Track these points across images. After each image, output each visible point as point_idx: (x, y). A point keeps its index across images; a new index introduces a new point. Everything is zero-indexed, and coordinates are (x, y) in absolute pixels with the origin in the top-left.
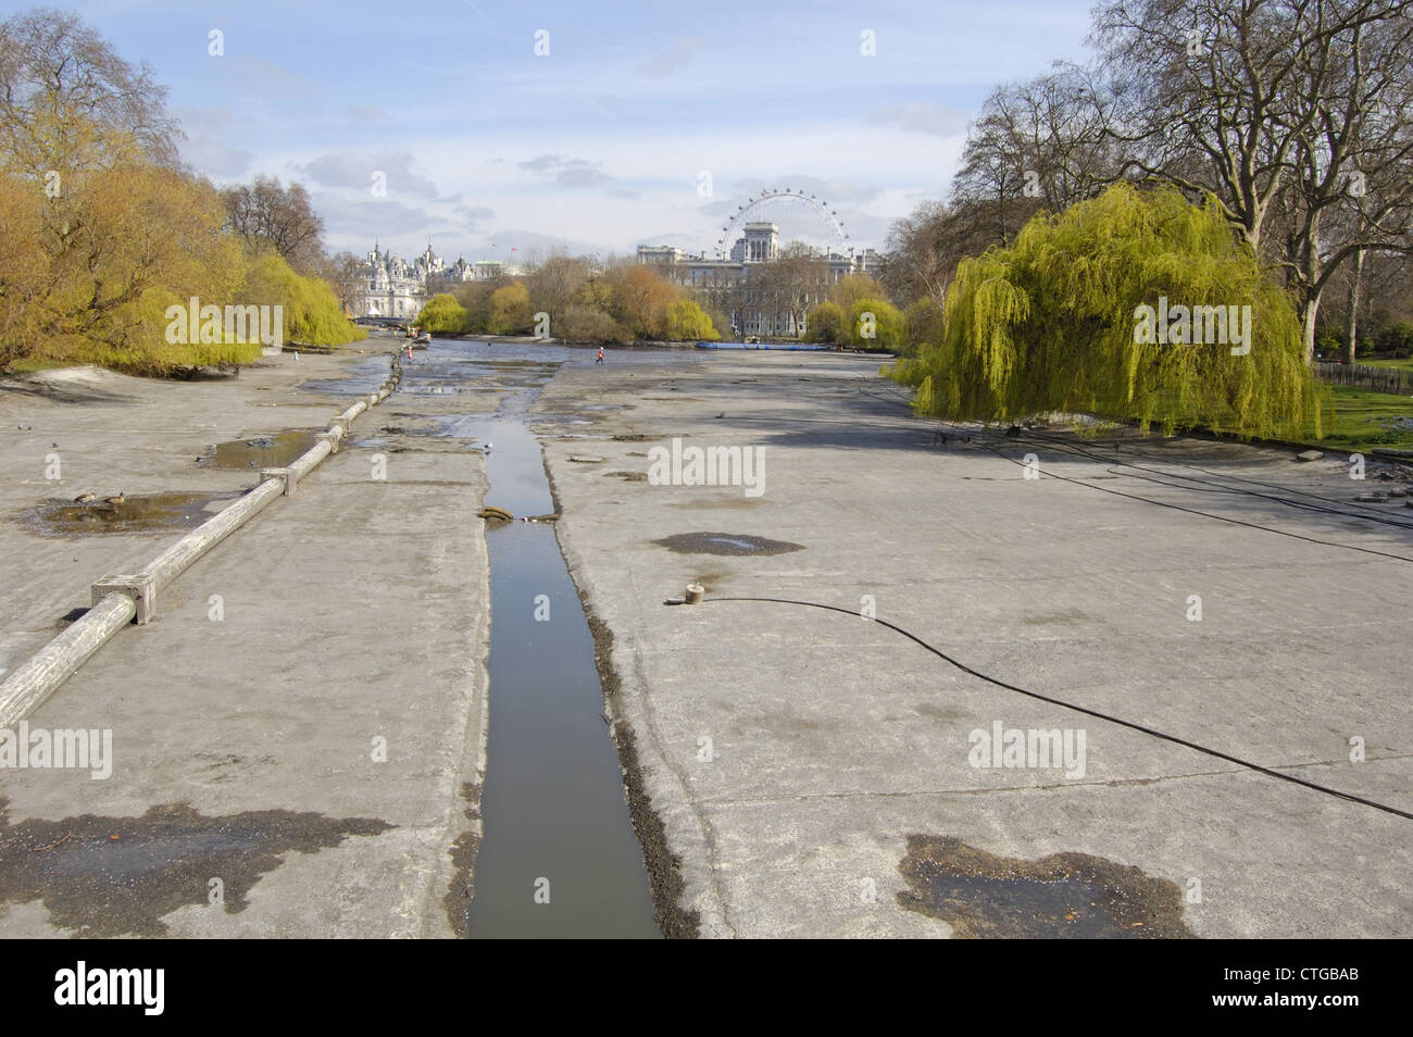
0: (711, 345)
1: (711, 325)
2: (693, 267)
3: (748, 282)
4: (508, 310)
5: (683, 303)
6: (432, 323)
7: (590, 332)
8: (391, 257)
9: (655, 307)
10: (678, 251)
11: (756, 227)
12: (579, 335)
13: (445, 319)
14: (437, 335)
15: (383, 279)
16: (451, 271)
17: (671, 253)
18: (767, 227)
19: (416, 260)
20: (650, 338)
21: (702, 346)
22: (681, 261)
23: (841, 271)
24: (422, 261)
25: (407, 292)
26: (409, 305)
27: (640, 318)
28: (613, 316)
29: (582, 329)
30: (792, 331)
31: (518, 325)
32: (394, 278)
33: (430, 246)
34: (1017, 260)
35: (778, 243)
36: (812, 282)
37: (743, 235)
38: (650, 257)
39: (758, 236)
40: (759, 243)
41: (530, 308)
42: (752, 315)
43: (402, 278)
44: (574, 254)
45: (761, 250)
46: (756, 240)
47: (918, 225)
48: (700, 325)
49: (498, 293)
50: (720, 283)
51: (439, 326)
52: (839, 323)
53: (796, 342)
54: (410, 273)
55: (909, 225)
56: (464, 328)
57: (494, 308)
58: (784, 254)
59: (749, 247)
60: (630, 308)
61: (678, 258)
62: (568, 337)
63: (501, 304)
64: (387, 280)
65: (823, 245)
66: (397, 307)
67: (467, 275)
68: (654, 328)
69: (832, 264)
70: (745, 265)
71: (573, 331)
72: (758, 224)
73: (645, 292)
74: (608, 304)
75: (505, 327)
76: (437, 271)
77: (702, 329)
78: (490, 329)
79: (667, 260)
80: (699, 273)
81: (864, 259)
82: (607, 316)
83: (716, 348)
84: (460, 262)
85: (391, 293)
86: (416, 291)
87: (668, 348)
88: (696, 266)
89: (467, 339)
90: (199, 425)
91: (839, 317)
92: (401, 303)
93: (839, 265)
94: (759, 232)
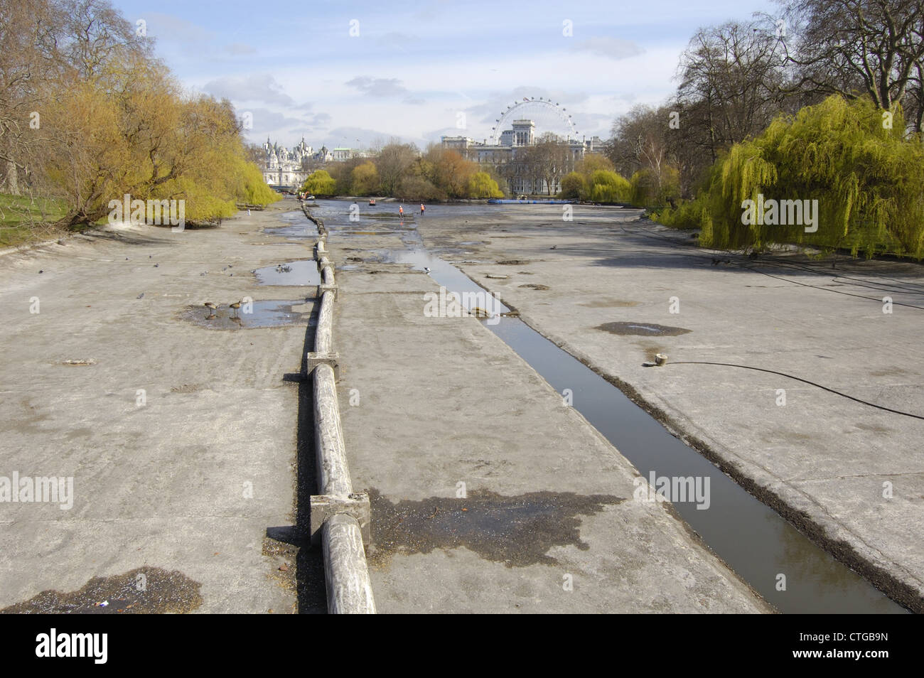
0: (498, 201)
1: (498, 188)
2: (479, 150)
3: (516, 158)
4: (364, 179)
5: (479, 174)
6: (314, 190)
7: (419, 193)
8: (278, 147)
9: (461, 177)
10: (469, 140)
11: (520, 123)
12: (412, 196)
13: (322, 186)
14: (318, 197)
15: (274, 161)
16: (317, 155)
17: (464, 141)
18: (526, 123)
19: (295, 148)
20: (458, 197)
21: (492, 201)
22: (471, 146)
23: (577, 151)
24: (298, 149)
25: (291, 169)
26: (292, 178)
27: (451, 184)
28: (434, 183)
29: (414, 191)
30: (545, 191)
31: (369, 189)
32: (281, 160)
33: (303, 139)
34: (767, 146)
35: (536, 134)
36: (558, 158)
37: (511, 128)
38: (451, 144)
39: (522, 129)
40: (522, 133)
41: (377, 178)
42: (519, 181)
43: (286, 160)
44: (403, 143)
45: (523, 138)
46: (520, 131)
47: (632, 120)
48: (490, 189)
49: (357, 169)
50: (497, 161)
51: (318, 191)
52: (581, 185)
53: (549, 199)
54: (291, 157)
55: (626, 120)
56: (335, 192)
57: (353, 179)
58: (540, 140)
59: (516, 136)
60: (444, 178)
61: (468, 144)
62: (405, 197)
63: (359, 176)
64: (277, 162)
65: (566, 134)
66: (283, 179)
67: (328, 157)
68: (460, 190)
69: (571, 147)
70: (513, 148)
71: (408, 193)
72: (521, 121)
73: (454, 167)
74: (430, 175)
75: (362, 191)
76: (308, 155)
77: (492, 191)
78: (352, 192)
79: (462, 146)
80: (483, 154)
81: (592, 143)
82: (430, 185)
83: (501, 203)
84: (323, 149)
85: (280, 170)
86: (296, 169)
87: (470, 204)
88: (480, 150)
89: (337, 200)
90: (232, 258)
91: (581, 181)
92: (287, 176)
93: (576, 147)
94: (523, 127)
